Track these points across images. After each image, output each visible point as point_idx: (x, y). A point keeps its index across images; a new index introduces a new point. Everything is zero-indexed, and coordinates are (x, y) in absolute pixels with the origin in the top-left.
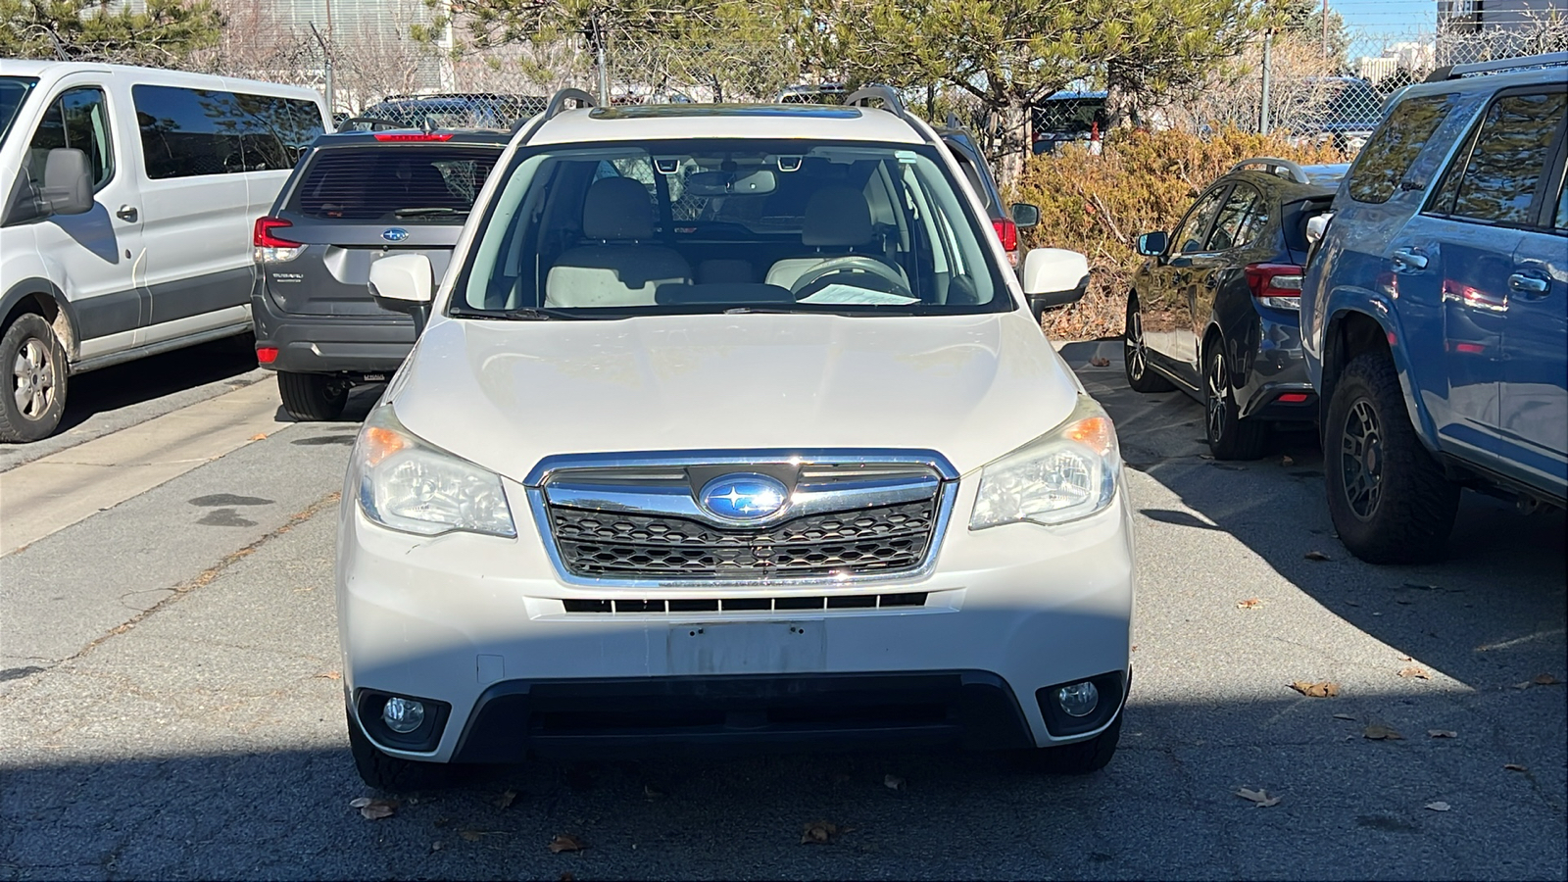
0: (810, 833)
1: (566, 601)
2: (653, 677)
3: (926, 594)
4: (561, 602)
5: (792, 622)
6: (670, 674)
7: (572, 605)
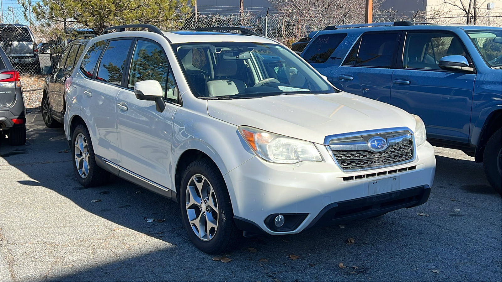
0: (351, 242)
1: (343, 178)
2: (365, 197)
3: (416, 166)
4: (342, 178)
5: (394, 177)
6: (368, 196)
7: (345, 179)
